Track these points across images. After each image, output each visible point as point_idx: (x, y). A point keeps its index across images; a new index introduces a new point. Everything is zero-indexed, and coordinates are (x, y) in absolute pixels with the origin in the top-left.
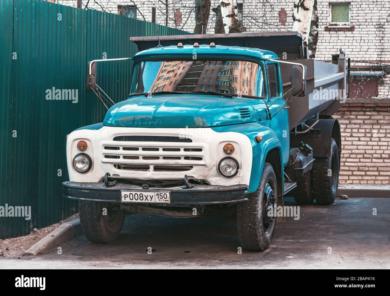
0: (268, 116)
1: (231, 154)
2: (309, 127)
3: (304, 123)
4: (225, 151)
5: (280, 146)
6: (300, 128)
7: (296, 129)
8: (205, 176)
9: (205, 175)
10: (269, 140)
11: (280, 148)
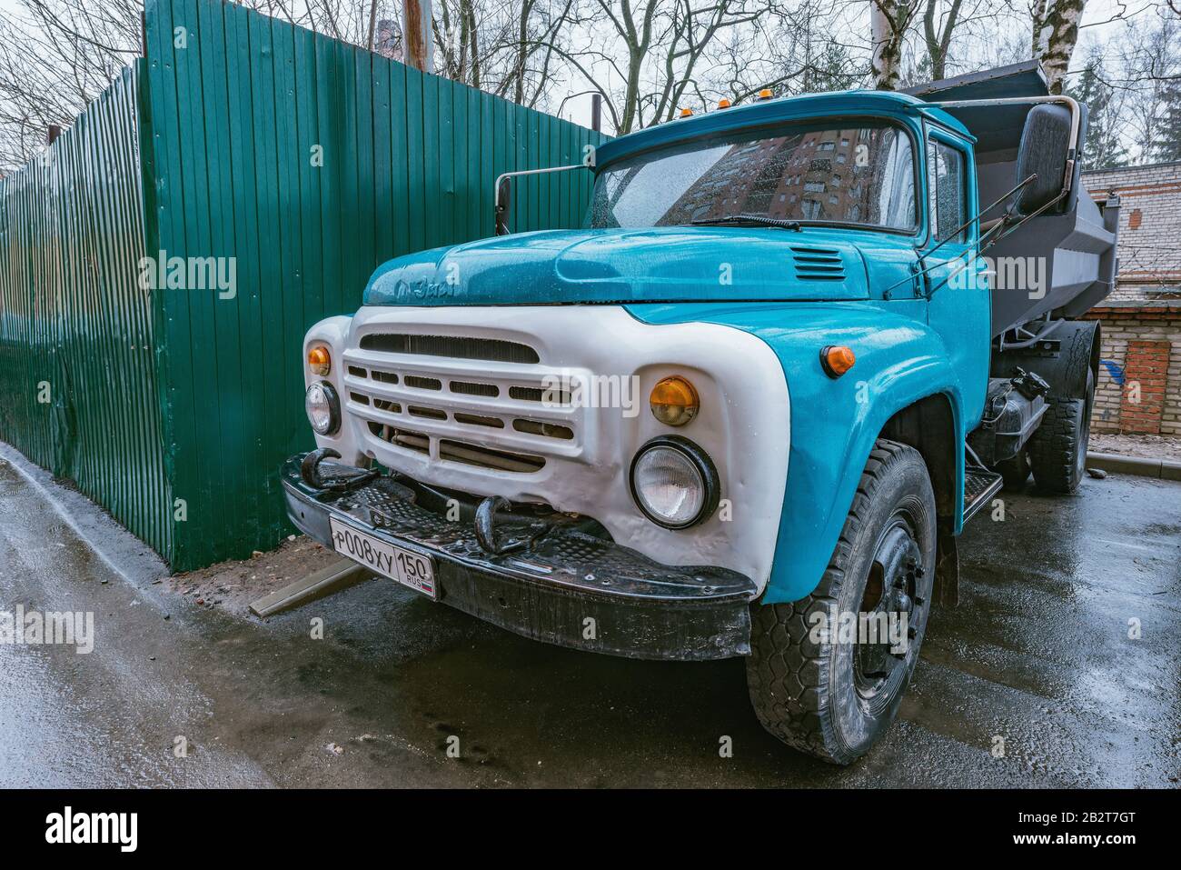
0: (921, 287)
1: (683, 425)
2: (1034, 336)
3: (1020, 328)
4: (660, 407)
5: (956, 390)
6: (1011, 336)
7: (1002, 339)
8: (588, 504)
9: (588, 499)
10: (907, 363)
11: (956, 395)
